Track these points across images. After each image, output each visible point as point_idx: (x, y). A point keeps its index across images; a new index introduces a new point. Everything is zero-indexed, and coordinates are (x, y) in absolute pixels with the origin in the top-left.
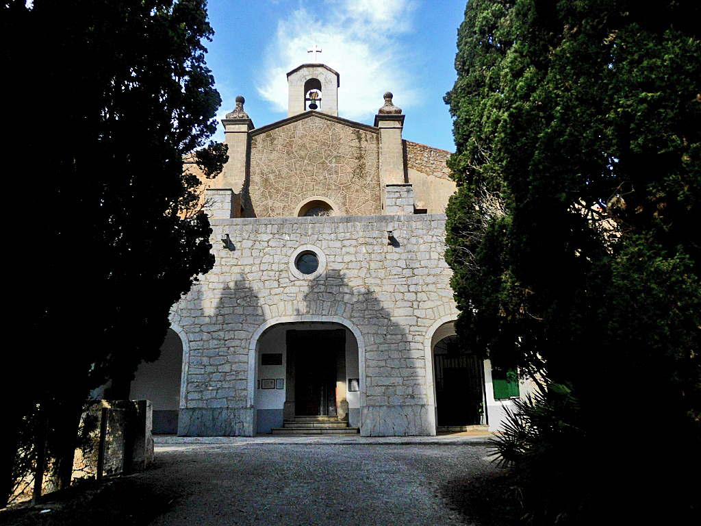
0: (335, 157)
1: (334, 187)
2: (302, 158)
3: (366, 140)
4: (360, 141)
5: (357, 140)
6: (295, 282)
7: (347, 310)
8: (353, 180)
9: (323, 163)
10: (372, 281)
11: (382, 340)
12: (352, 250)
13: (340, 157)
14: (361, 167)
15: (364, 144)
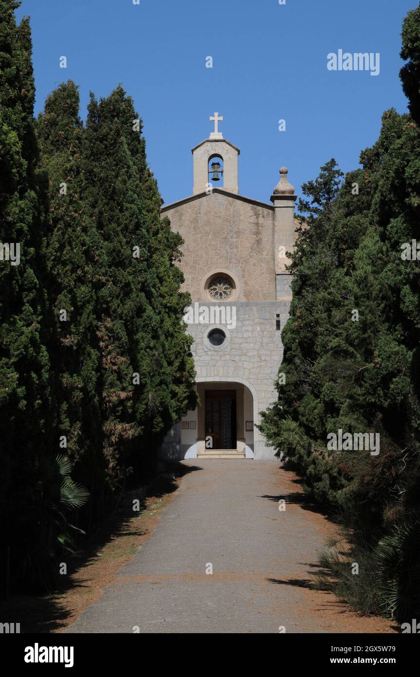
0: (236, 233)
1: (234, 261)
2: (208, 233)
3: (263, 217)
4: (257, 218)
5: (255, 217)
6: (208, 352)
7: (245, 373)
8: (252, 254)
9: (226, 238)
10: (264, 352)
11: (270, 396)
12: (250, 328)
13: (240, 232)
14: (259, 242)
15: (261, 220)
